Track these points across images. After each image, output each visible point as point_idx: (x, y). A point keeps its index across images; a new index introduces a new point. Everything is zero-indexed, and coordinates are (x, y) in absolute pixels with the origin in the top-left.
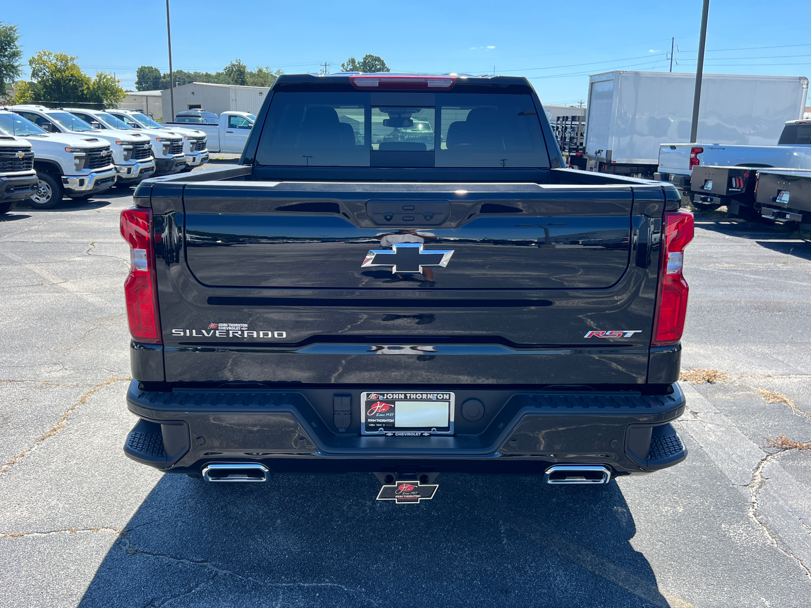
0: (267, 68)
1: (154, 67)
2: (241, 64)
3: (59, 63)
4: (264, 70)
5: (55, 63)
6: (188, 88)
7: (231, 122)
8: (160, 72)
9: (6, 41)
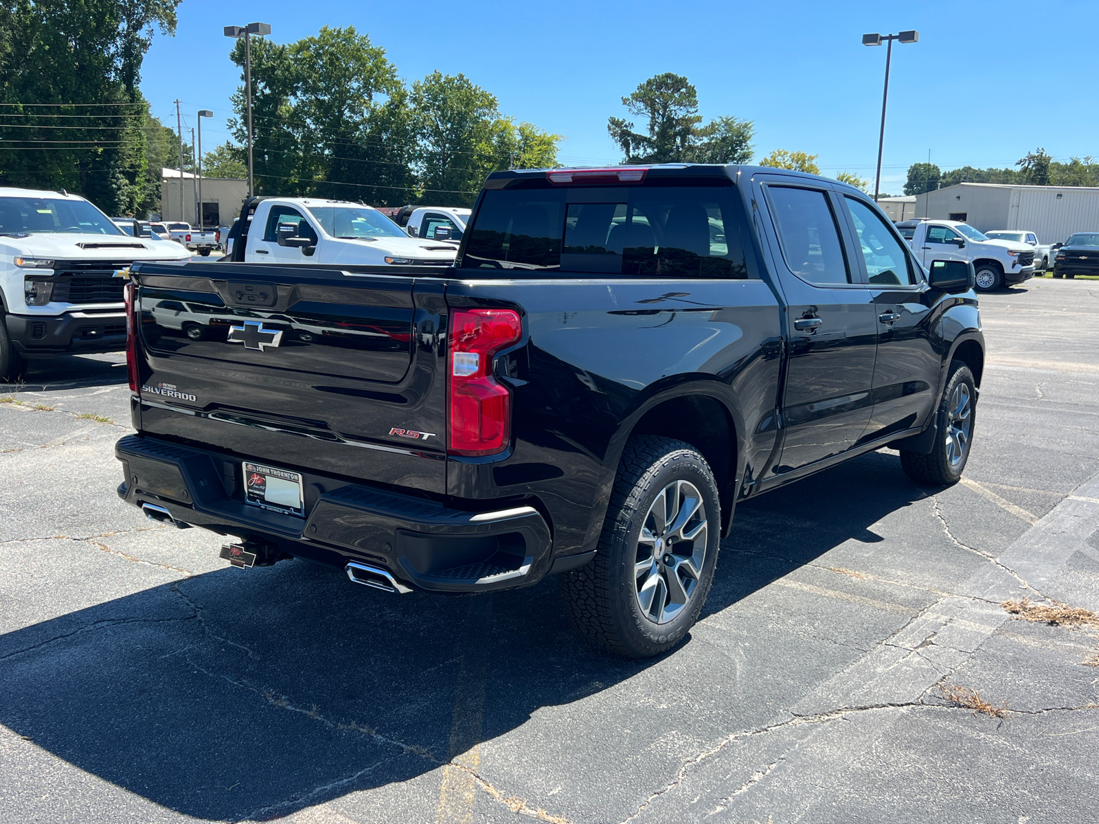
0: (1087, 159)
1: (932, 164)
2: (1044, 155)
3: (794, 165)
4: (1082, 162)
5: (790, 165)
6: (953, 190)
7: (931, 235)
8: (940, 171)
9: (737, 141)
